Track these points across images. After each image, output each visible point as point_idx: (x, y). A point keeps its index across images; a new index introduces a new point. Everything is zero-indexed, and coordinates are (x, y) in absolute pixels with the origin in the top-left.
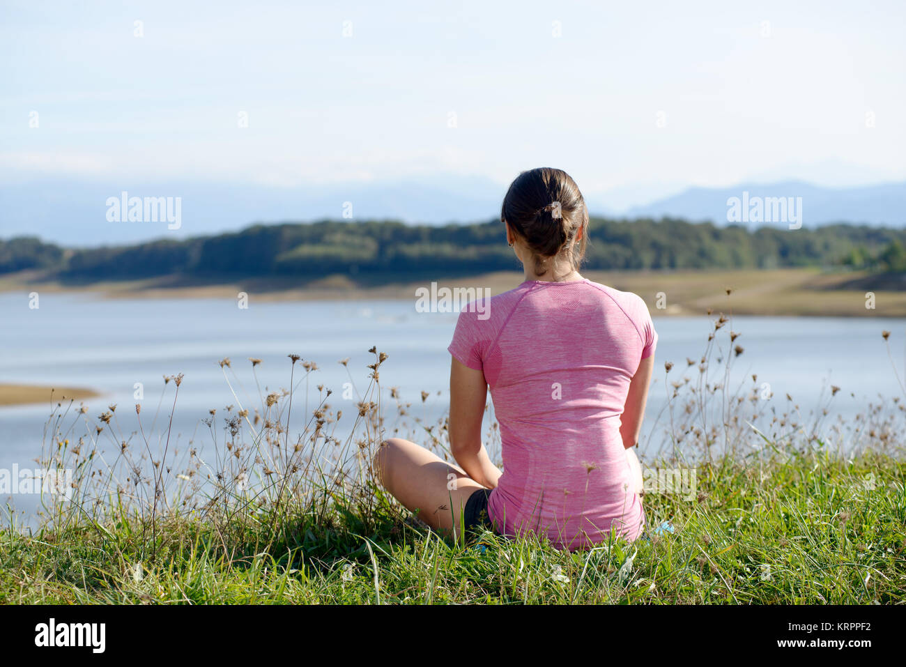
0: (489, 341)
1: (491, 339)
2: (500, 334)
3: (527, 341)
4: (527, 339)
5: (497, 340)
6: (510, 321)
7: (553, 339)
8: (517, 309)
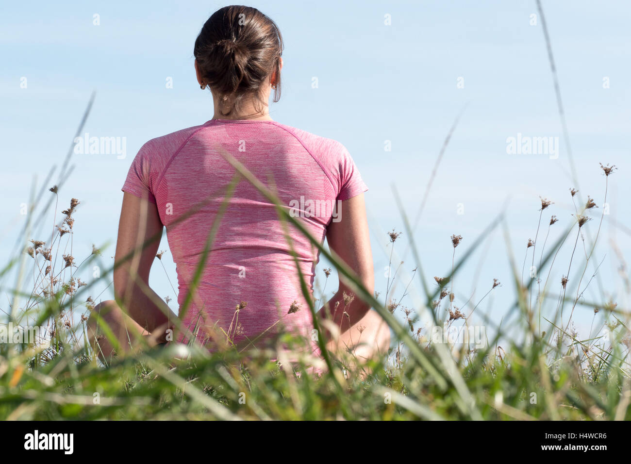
0: (157, 173)
1: (158, 170)
2: (167, 167)
3: (195, 173)
4: (195, 171)
5: (165, 172)
6: (180, 154)
7: (225, 174)
8: (189, 143)
